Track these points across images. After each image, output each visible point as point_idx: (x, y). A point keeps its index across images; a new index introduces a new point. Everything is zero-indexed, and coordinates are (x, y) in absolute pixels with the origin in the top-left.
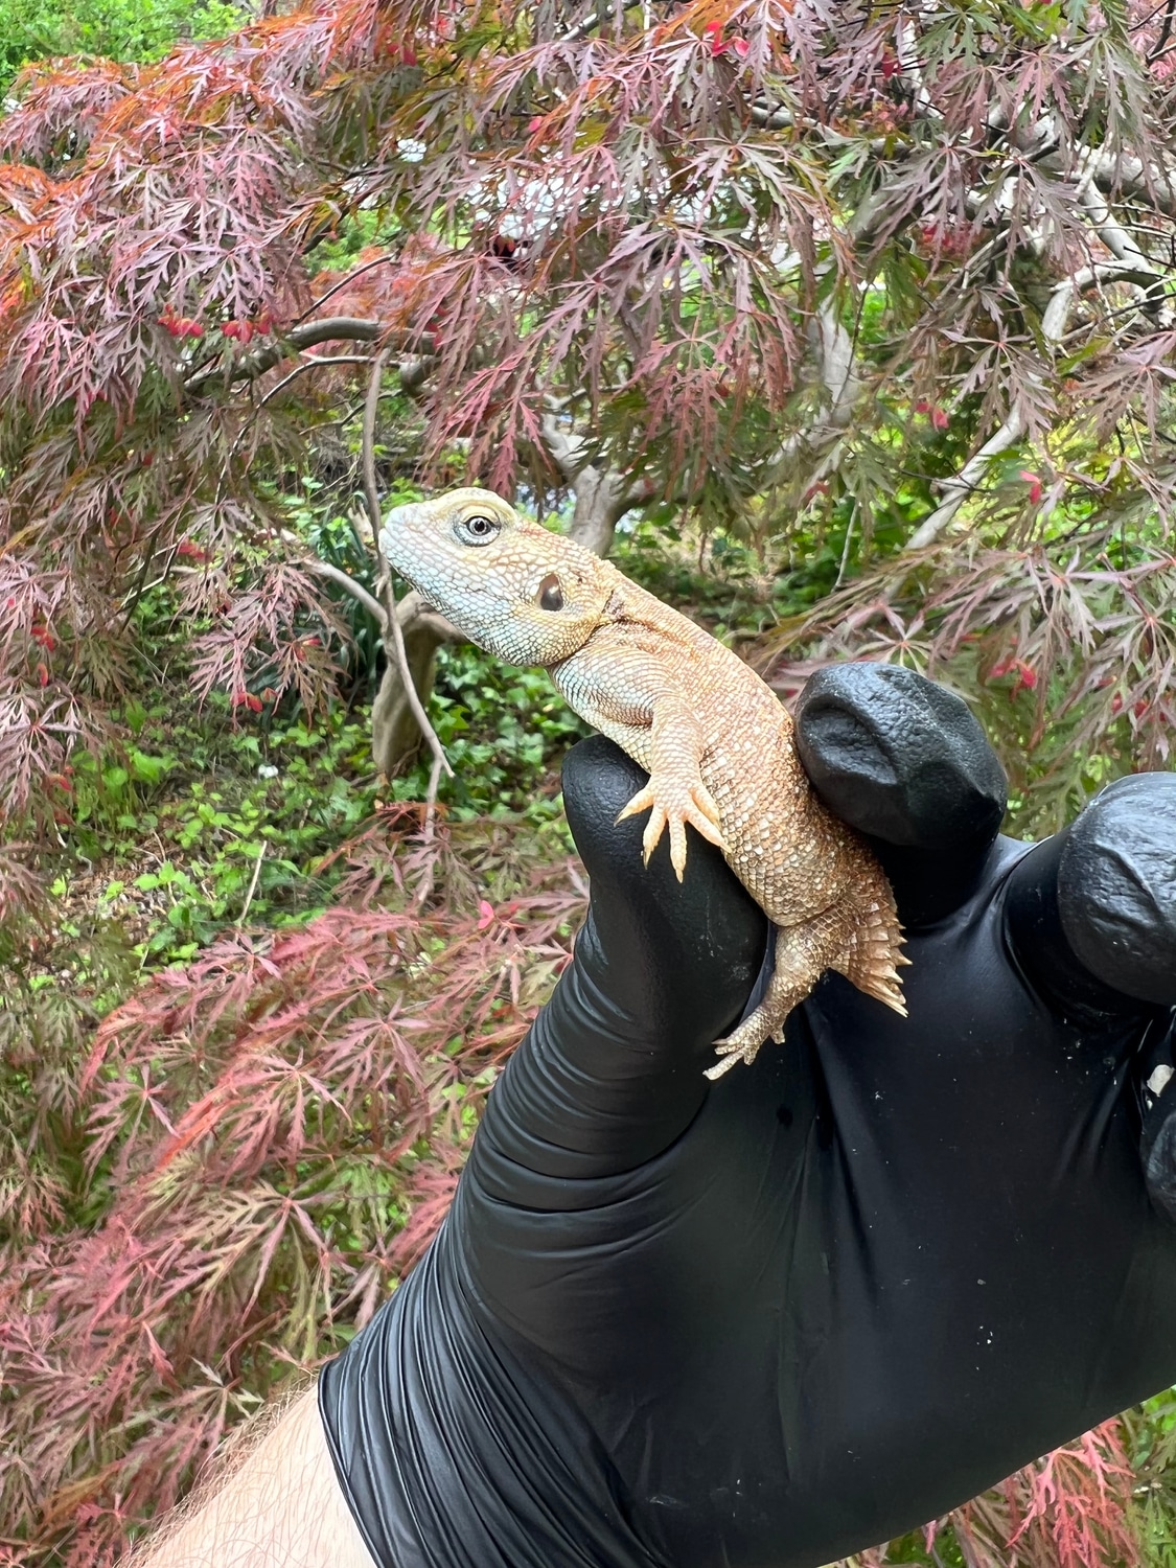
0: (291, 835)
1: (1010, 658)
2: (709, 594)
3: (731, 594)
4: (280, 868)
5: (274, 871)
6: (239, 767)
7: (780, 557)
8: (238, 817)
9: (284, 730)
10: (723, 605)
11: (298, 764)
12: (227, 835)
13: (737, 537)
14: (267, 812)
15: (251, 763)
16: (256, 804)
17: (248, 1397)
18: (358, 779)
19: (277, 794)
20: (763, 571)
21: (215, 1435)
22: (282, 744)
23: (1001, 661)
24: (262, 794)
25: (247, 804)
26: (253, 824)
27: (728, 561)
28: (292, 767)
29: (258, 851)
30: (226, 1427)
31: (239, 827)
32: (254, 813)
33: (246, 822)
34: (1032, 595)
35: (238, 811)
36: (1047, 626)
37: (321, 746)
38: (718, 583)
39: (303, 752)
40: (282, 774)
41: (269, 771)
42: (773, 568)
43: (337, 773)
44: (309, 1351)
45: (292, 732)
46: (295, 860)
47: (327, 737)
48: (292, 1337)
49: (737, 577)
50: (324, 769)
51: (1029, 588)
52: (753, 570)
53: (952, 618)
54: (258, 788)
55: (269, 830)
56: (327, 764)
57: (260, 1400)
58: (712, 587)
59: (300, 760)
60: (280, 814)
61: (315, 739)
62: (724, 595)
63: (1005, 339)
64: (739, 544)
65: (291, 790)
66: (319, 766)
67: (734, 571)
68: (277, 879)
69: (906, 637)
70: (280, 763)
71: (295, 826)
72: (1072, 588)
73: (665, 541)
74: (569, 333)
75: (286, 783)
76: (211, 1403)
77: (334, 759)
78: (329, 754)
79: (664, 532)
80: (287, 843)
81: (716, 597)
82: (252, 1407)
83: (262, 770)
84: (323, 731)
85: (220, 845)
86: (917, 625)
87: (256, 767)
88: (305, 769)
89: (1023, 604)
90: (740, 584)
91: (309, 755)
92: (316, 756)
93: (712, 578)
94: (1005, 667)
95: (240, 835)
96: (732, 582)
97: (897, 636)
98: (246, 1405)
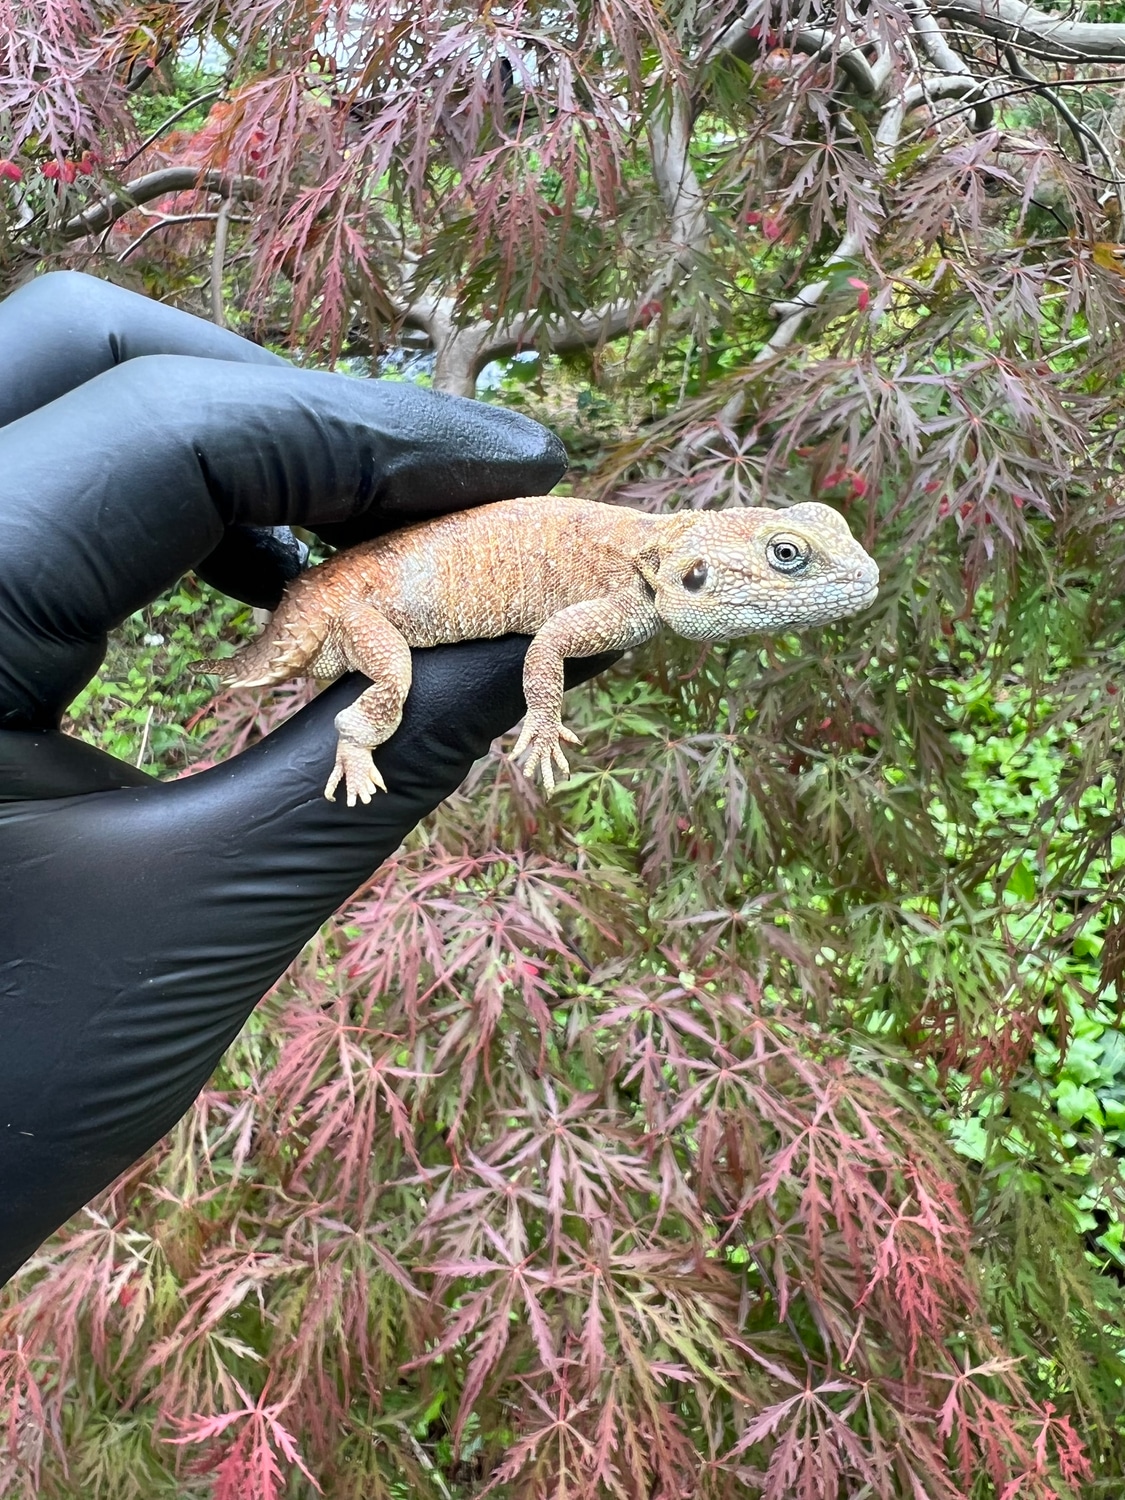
0: (179, 700)
1: (840, 468)
2: (576, 447)
3: (597, 445)
4: (170, 732)
5: (164, 735)
6: (125, 637)
7: (642, 408)
8: (125, 685)
9: (167, 598)
10: (590, 456)
11: (182, 631)
12: (117, 703)
13: (600, 389)
14: (154, 678)
15: (137, 633)
16: (143, 672)
17: (135, 1236)
18: (244, 642)
19: (165, 662)
20: (627, 423)
21: (105, 1275)
22: (165, 613)
23: (833, 471)
24: (147, 662)
25: (133, 673)
26: (141, 692)
27: (593, 414)
28: (177, 635)
29: (146, 717)
30: (116, 1266)
31: (128, 696)
32: (141, 681)
33: (134, 689)
34: (860, 402)
35: (125, 680)
36: (875, 433)
37: (205, 613)
38: (584, 435)
39: (187, 619)
40: (167, 642)
41: (156, 640)
42: (636, 419)
43: (222, 638)
44: (190, 1188)
45: (174, 600)
46: (184, 724)
47: (209, 603)
48: (174, 1176)
49: (602, 429)
50: (207, 635)
51: (858, 395)
52: (618, 422)
53: (784, 431)
54: (144, 656)
55: (156, 696)
56: (211, 629)
57: (147, 1238)
58: (579, 440)
59: (184, 628)
60: (167, 682)
61: (197, 606)
62: (591, 447)
63: (832, 141)
64: (603, 397)
65: (176, 658)
66: (203, 632)
67: (600, 424)
68: (167, 743)
69: (740, 452)
70: (165, 632)
71: (183, 691)
72: (900, 394)
73: (532, 397)
74: (389, 147)
75: (172, 650)
76: (100, 1246)
77: (219, 624)
78: (213, 620)
79: (531, 389)
80: (177, 708)
81: (583, 450)
82: (138, 1246)
83: (147, 639)
84: (205, 598)
85: (110, 714)
86: (751, 440)
87: (141, 636)
88: (189, 636)
89: (852, 412)
90: (604, 435)
91: (194, 622)
92: (200, 623)
93: (578, 431)
94: (836, 478)
95: (130, 703)
96: (598, 435)
97: (733, 453)
98: (134, 1245)
